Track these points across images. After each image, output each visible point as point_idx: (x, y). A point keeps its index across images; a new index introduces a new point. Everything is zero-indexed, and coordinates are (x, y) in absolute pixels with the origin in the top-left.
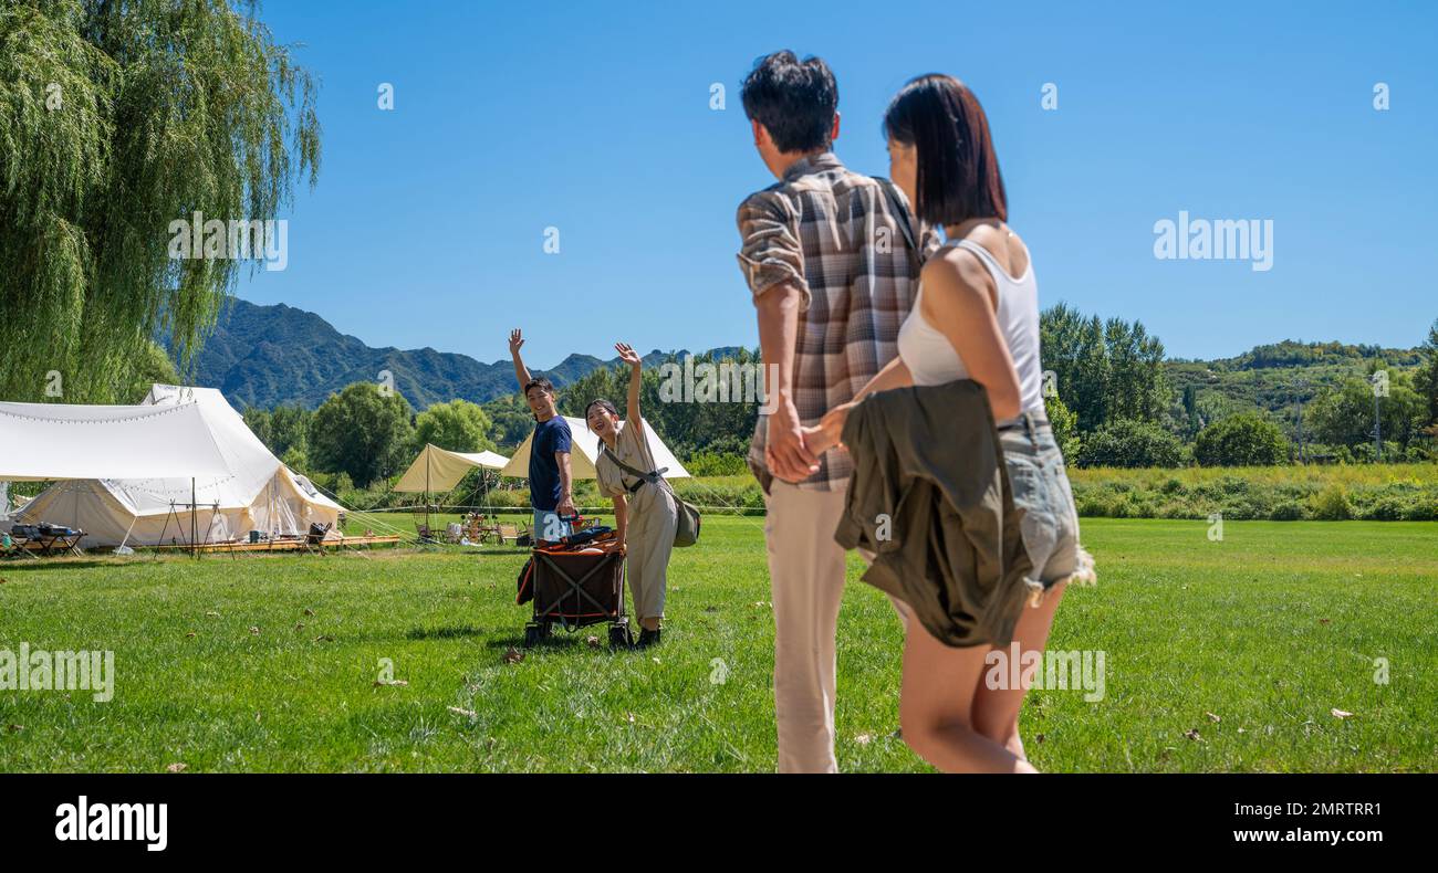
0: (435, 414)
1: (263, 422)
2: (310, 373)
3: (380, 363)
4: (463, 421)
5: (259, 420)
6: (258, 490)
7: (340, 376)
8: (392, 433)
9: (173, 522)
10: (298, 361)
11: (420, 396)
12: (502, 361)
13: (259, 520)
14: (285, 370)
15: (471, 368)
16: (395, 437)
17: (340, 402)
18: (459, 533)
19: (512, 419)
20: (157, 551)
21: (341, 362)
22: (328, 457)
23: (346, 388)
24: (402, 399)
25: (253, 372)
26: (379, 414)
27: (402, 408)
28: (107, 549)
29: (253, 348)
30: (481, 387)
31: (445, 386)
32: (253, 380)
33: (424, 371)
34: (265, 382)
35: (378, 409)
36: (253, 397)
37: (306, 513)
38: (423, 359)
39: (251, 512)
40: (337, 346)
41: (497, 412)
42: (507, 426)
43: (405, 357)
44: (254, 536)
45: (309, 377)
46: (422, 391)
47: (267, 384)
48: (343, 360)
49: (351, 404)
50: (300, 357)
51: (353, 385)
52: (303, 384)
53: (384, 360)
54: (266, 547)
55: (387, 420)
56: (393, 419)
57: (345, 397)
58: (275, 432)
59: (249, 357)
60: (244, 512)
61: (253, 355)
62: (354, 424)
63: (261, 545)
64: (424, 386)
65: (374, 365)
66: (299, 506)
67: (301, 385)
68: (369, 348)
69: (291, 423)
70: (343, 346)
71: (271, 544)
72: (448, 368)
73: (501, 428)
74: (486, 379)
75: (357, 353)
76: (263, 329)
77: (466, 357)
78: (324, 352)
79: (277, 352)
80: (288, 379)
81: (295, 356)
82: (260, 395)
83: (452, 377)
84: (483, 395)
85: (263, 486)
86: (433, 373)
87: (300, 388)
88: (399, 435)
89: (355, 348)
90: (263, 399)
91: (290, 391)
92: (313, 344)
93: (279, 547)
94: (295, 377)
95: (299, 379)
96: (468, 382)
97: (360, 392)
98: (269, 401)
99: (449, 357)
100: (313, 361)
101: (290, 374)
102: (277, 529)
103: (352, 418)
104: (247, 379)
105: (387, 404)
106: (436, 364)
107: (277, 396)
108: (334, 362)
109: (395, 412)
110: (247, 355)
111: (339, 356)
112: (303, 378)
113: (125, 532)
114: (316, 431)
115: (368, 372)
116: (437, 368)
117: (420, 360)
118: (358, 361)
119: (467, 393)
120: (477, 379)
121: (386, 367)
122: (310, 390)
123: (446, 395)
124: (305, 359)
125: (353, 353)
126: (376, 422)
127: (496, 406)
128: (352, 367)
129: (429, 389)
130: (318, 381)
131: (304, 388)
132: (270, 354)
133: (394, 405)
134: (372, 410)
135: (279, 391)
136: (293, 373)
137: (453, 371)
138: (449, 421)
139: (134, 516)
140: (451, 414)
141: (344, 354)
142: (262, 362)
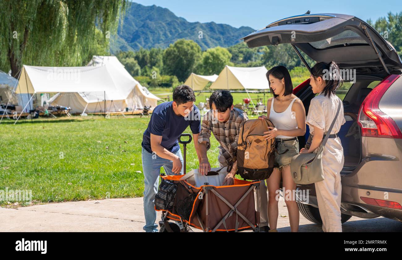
0: (210, 53)
1: (146, 55)
2: (165, 33)
3: (193, 28)
4: (219, 56)
5: (144, 54)
6: (128, 93)
7: (177, 34)
8: (194, 60)
9: (98, 105)
10: (161, 28)
11: (209, 42)
12: (243, 27)
13: (129, 103)
14: (156, 32)
15: (230, 29)
16: (196, 61)
17: (174, 48)
18: (203, 106)
19: (246, 51)
20: (94, 115)
22: (169, 70)
23: (176, 42)
24: (198, 46)
25: (143, 33)
26: (189, 51)
27: (198, 49)
28: (78, 114)
29: (143, 23)
30: (235, 38)
31: (219, 37)
33: (211, 31)
34: (148, 37)
35: (188, 50)
36: (143, 43)
37: (146, 101)
38: (210, 27)
39: (126, 101)
40: (176, 21)
41: (240, 48)
42: (244, 54)
43: (204, 26)
44: (127, 109)
45: (165, 34)
46: (210, 40)
47: (149, 38)
48: (178, 27)
49: (177, 47)
50: (161, 26)
51: (179, 40)
52: (163, 38)
53: (195, 27)
54: (131, 113)
55: (192, 55)
56: (194, 54)
57: (176, 45)
58: (151, 58)
60: (124, 101)
61: (143, 26)
62: (178, 56)
63: (130, 112)
65: (191, 29)
66: (143, 98)
67: (162, 38)
68: (188, 22)
69: (156, 54)
70: (178, 22)
71: (133, 112)
72: (221, 30)
73: (241, 55)
74: (236, 34)
75: (184, 25)
76: (147, 15)
77: (228, 26)
78: (171, 24)
79: (152, 24)
80: (157, 36)
81: (159, 26)
82: (146, 42)
83: (222, 33)
84: (235, 41)
85: (131, 90)
86: (215, 32)
87: (162, 40)
88: (197, 60)
89: (183, 23)
90: (147, 44)
91: (158, 40)
92: (167, 21)
93: (136, 113)
95: (161, 35)
96: (229, 35)
97: (182, 43)
98: (150, 45)
99: (221, 26)
100: (167, 28)
101: (158, 33)
102: (135, 106)
103: (178, 54)
104: (141, 36)
105: (192, 48)
106: (216, 28)
107: (153, 42)
108: (175, 28)
109: (195, 51)
110: (141, 26)
111: (177, 26)
112: (163, 35)
113: (84, 108)
114: (165, 59)
115: (189, 32)
116: (216, 30)
117: (209, 27)
118: (185, 28)
119: (229, 40)
120: (232, 34)
121: (196, 30)
122: (166, 40)
123: (220, 41)
124: (164, 27)
125: (183, 25)
126: (188, 55)
127: (239, 46)
128: (182, 30)
129: (213, 39)
130: (169, 36)
131: (163, 39)
132: (150, 25)
133: (195, 48)
134: (186, 50)
135: (154, 41)
136: (159, 33)
137: (222, 31)
138: (215, 55)
139: (86, 103)
140: (216, 52)
141: (178, 25)
142: (147, 29)
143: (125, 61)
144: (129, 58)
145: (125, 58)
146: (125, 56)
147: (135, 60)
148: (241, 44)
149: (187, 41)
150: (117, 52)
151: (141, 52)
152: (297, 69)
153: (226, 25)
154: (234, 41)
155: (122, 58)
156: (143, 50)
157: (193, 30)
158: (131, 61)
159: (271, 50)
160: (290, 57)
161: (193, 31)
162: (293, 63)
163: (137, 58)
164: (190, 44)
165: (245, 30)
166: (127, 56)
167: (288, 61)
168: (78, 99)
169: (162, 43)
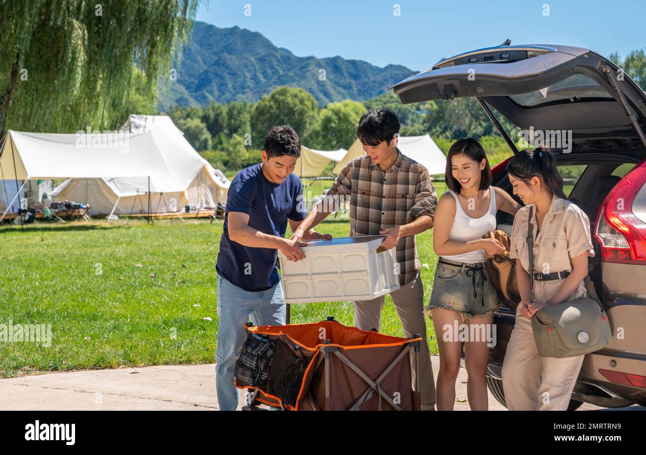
0: (333, 111)
1: (221, 113)
2: (255, 75)
3: (304, 68)
4: (350, 116)
5: (219, 111)
6: (190, 181)
7: (276, 77)
8: (305, 123)
9: (138, 201)
10: (247, 67)
11: (332, 92)
12: (391, 65)
13: (191, 198)
14: (239, 73)
15: (369, 70)
16: (308, 126)
17: (270, 101)
19: (396, 108)
20: (131, 218)
21: (277, 67)
23: (274, 91)
24: (312, 98)
25: (217, 75)
26: (297, 108)
27: (313, 104)
28: (102, 216)
29: (216, 58)
30: (376, 85)
31: (350, 83)
32: (217, 81)
33: (334, 72)
34: (224, 83)
35: (295, 105)
36: (216, 93)
37: (220, 194)
38: (334, 64)
39: (186, 194)
40: (273, 55)
41: (385, 103)
43: (323, 63)
44: (188, 209)
45: (255, 78)
46: (334, 88)
47: (226, 84)
48: (278, 65)
49: (276, 101)
50: (248, 64)
51: (279, 88)
52: (250, 83)
53: (307, 66)
54: (195, 216)
55: (302, 113)
56: (306, 112)
57: (273, 97)
58: (229, 119)
59: (215, 64)
60: (182, 194)
61: (217, 63)
62: (277, 117)
63: (192, 214)
64: (335, 84)
65: (300, 69)
66: (215, 190)
67: (250, 84)
68: (296, 57)
69: (239, 113)
70: (278, 56)
71: (197, 214)
72: (352, 70)
74: (379, 78)
75: (288, 61)
76: (224, 44)
77: (365, 63)
78: (265, 60)
79: (232, 60)
80: (240, 80)
81: (245, 64)
82: (222, 92)
83: (355, 77)
84: (378, 90)
85: (195, 175)
86: (341, 74)
87: (249, 87)
88: (310, 124)
89: (287, 58)
90: (224, 94)
91: (242, 88)
92: (258, 54)
93: (203, 215)
94: (245, 78)
95: (248, 80)
96: (366, 80)
97: (284, 93)
98: (228, 96)
99: (353, 63)
100: (257, 67)
101: (242, 76)
102: (202, 204)
103: (277, 112)
104: (213, 81)
105: (302, 102)
106: (344, 68)
107: (233, 92)
108: (272, 67)
109: (308, 107)
110: (213, 63)
111: (275, 63)
112: (251, 79)
113: (113, 206)
114: (254, 121)
115: (296, 74)
116: (344, 70)
117: (332, 65)
118: (289, 67)
119: (366, 89)
120: (372, 78)
121: (308, 71)
122: (255, 88)
123: (351, 90)
124: (252, 65)
125: (286, 61)
126: (294, 114)
127: (385, 99)
128: (284, 71)
129: (339, 86)
130: (261, 81)
131: (252, 86)
132: (228, 62)
133: (306, 102)
134: (291, 106)
135: (235, 89)
136: (244, 75)
137: (355, 73)
138: (341, 115)
139: (118, 197)
140: (343, 110)
141: (279, 62)
142: (223, 68)
143: (185, 125)
144: (192, 119)
145: (185, 119)
146: (185, 116)
147: (202, 122)
148: (388, 96)
149: (294, 89)
150: (171, 107)
151: (213, 109)
152: (486, 140)
153: (361, 61)
154: (374, 90)
155: (179, 119)
156: (217, 105)
157: (304, 70)
158: (196, 124)
159: (441, 107)
160: (474, 119)
161: (304, 72)
162: (480, 130)
163: (205, 119)
164: (299, 94)
165: (394, 72)
166: (188, 116)
167: (470, 125)
168: (102, 189)
169: (250, 94)
